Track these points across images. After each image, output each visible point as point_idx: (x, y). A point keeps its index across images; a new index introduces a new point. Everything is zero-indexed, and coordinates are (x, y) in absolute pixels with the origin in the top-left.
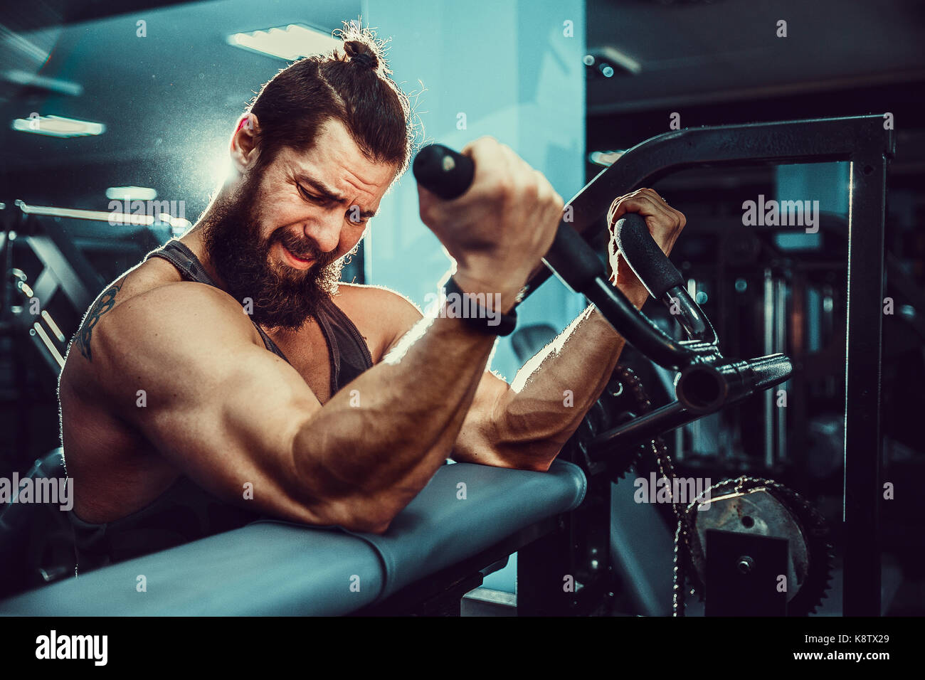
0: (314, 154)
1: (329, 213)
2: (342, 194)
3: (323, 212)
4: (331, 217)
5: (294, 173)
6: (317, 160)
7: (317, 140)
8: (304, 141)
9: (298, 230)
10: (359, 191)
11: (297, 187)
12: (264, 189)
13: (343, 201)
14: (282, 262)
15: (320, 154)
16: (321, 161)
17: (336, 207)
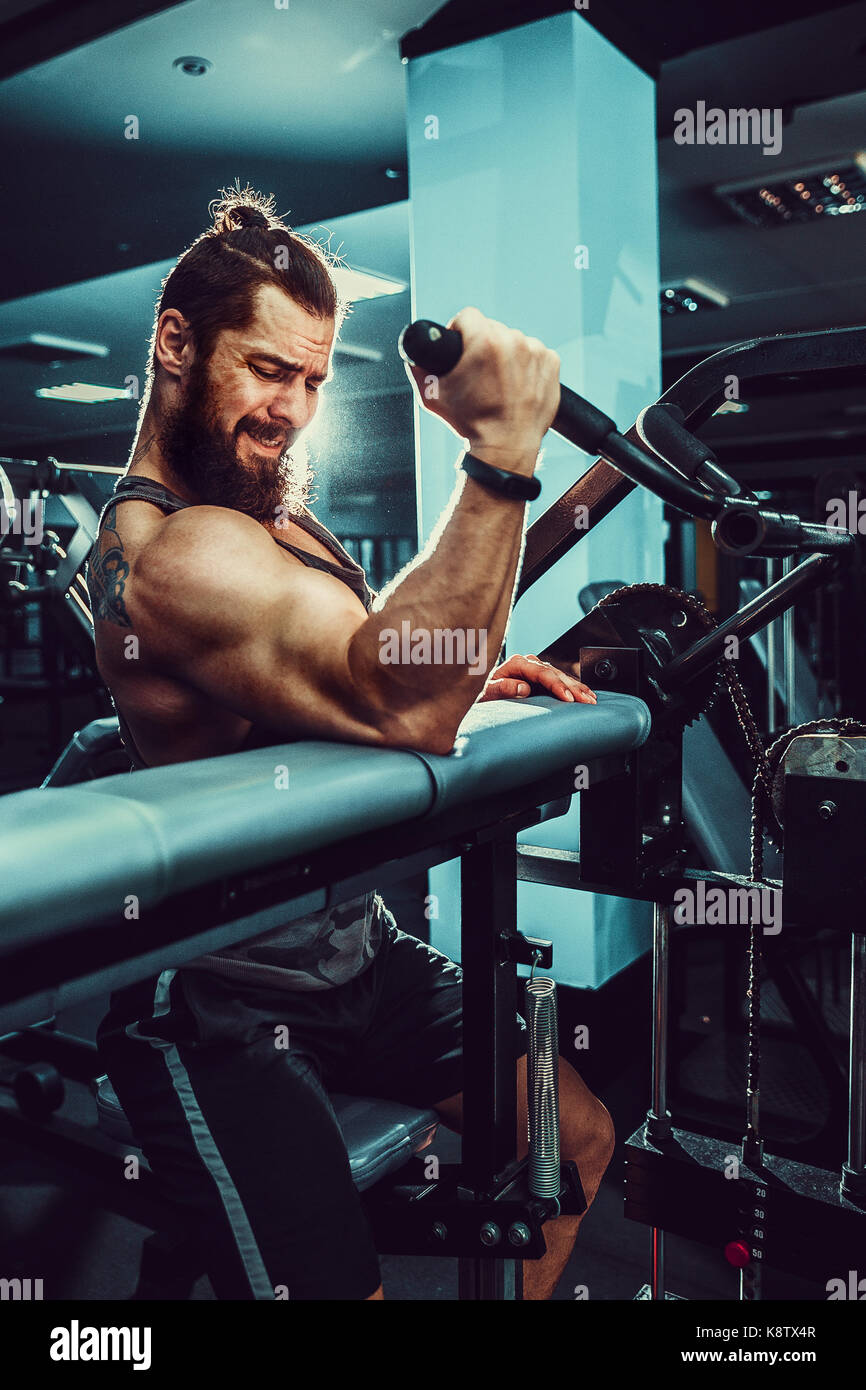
0: (258, 328)
1: (290, 387)
2: (300, 363)
3: (284, 388)
4: (293, 390)
5: (243, 354)
6: (264, 333)
7: (257, 313)
8: (243, 318)
9: (262, 414)
10: (314, 354)
11: (250, 369)
12: (214, 382)
13: (300, 370)
14: (255, 454)
15: (265, 326)
16: (268, 332)
17: (294, 377)
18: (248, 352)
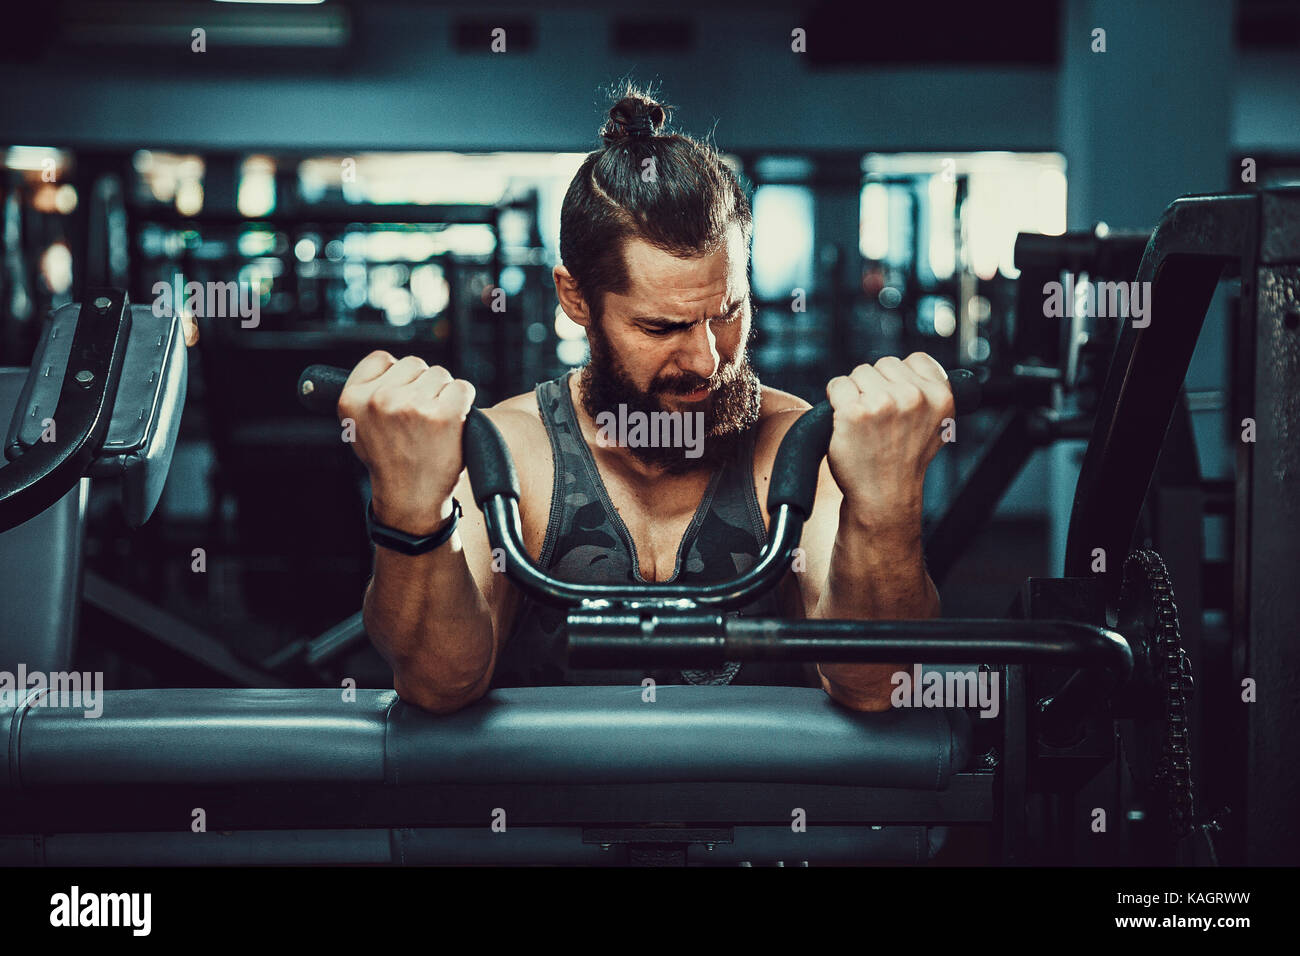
0: (636, 291)
2: (689, 319)
5: (629, 317)
7: (631, 275)
9: (672, 369)
15: (642, 289)
16: (646, 295)
18: (633, 315)
